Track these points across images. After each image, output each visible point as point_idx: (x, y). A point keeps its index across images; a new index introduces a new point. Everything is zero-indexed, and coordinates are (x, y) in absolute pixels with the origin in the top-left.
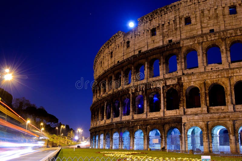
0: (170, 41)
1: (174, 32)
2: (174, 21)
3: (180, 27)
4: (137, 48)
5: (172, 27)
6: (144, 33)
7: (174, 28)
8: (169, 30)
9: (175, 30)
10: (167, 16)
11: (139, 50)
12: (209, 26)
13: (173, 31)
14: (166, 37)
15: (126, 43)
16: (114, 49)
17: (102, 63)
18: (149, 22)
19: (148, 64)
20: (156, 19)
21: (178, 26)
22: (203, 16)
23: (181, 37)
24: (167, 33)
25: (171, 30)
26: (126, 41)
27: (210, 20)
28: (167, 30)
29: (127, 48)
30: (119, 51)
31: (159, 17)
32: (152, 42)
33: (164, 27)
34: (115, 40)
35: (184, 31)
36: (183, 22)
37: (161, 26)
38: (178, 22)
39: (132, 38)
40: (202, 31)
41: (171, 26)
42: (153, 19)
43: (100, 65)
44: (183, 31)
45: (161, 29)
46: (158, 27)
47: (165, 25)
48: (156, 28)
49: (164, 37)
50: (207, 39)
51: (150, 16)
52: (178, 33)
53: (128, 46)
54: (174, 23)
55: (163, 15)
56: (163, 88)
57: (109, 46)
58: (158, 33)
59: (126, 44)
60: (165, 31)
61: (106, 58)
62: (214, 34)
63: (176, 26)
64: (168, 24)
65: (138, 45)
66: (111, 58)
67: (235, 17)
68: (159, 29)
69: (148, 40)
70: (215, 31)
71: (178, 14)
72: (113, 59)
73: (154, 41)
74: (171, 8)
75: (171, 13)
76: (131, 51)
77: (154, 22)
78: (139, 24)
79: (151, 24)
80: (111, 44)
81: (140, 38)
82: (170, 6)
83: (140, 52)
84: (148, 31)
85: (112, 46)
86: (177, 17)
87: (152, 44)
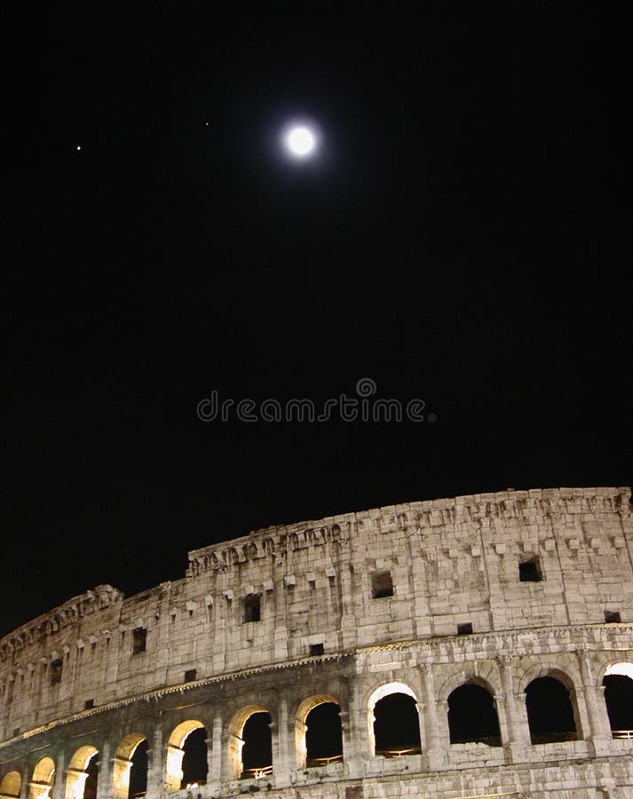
0: (317, 649)
1: (331, 619)
2: (331, 579)
3: (353, 604)
4: (178, 660)
5: (325, 600)
6: (210, 607)
7: (330, 603)
8: (311, 607)
9: (336, 610)
10: (304, 559)
11: (189, 668)
12: (454, 610)
13: (326, 613)
14: (298, 634)
15: (129, 633)
16: (73, 653)
18: (233, 569)
20: (261, 563)
21: (347, 599)
22: (436, 573)
24: (304, 620)
25: (320, 611)
26: (131, 627)
27: (458, 592)
28: (303, 608)
29: (135, 654)
30: (96, 662)
31: (274, 557)
32: (246, 644)
33: (292, 594)
34: (80, 617)
35: (368, 620)
36: (366, 587)
37: (281, 591)
38: (346, 583)
39: (157, 619)
40: (432, 626)
41: (319, 595)
42: (251, 561)
44: (364, 616)
45: (281, 600)
46: (269, 592)
47: (297, 590)
48: (261, 594)
49: (293, 631)
50: (450, 653)
51: (239, 550)
52: (347, 622)
53: (140, 648)
54: (332, 586)
55: (290, 554)
57: (45, 637)
58: (267, 613)
59: (130, 639)
60: (295, 609)
61: (27, 681)
62: (476, 642)
63: (341, 596)
64: (308, 587)
65: (184, 649)
66: (53, 684)
67: (536, 592)
68: (275, 600)
69: (229, 634)
70: (474, 629)
71: (345, 557)
72: (64, 691)
73: (251, 641)
74: (322, 531)
75: (320, 549)
76: (151, 669)
77: (253, 571)
78: (190, 573)
79: (240, 577)
80: (55, 629)
81: (194, 623)
82: (317, 525)
83: (190, 676)
84: (229, 601)
85: (62, 636)
86: (344, 567)
87: (246, 653)
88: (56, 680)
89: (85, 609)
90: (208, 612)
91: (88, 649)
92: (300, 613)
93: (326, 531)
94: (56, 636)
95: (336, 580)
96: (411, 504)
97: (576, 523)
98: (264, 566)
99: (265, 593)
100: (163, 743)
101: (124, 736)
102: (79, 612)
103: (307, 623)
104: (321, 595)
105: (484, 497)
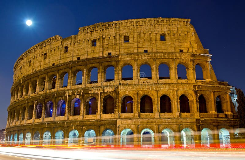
0: (110, 54)
1: (114, 47)
2: (114, 37)
3: (119, 43)
4: (76, 55)
6: (84, 42)
7: (113, 43)
8: (109, 43)
9: (115, 44)
10: (108, 31)
11: (78, 57)
12: (143, 46)
13: (112, 45)
14: (105, 50)
16: (49, 52)
17: (32, 62)
18: (90, 33)
19: (86, 71)
20: (97, 32)
22: (140, 37)
23: (119, 52)
24: (107, 46)
26: (64, 46)
27: (145, 42)
29: (65, 53)
30: (55, 54)
31: (100, 30)
32: (92, 52)
33: (104, 40)
36: (122, 39)
37: (102, 39)
38: (118, 38)
39: (71, 44)
40: (138, 50)
41: (111, 40)
42: (95, 31)
44: (122, 47)
45: (101, 41)
46: (99, 39)
47: (106, 39)
48: (97, 40)
49: (104, 49)
50: (142, 57)
51: (92, 28)
52: (117, 48)
53: (66, 51)
54: (114, 39)
55: (104, 30)
57: (42, 47)
58: (98, 44)
60: (105, 44)
61: (38, 58)
63: (116, 41)
64: (108, 39)
65: (77, 52)
67: (164, 43)
69: (88, 49)
70: (148, 51)
71: (118, 32)
72: (47, 61)
74: (113, 25)
75: (112, 29)
76: (69, 56)
77: (95, 34)
78: (79, 33)
79: (92, 35)
80: (45, 45)
81: (80, 46)
82: (112, 23)
83: (79, 59)
84: (89, 41)
85: (47, 47)
86: (118, 34)
87: (92, 54)
88: (45, 58)
91: (53, 51)
94: (45, 47)
96: (135, 19)
97: (176, 27)
102: (51, 42)
105: (154, 19)
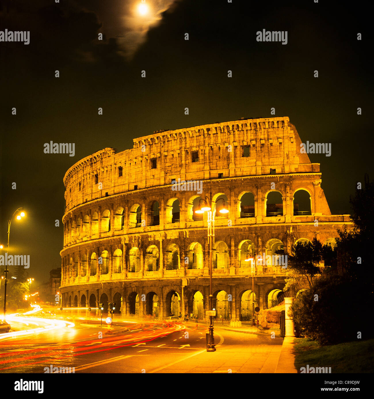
1: (179, 169)
2: (179, 154)
3: (186, 164)
4: (132, 181)
5: (177, 162)
6: (141, 161)
7: (178, 163)
8: (172, 164)
9: (180, 166)
10: (170, 145)
11: (135, 184)
12: (218, 168)
13: (177, 167)
14: (168, 175)
15: (117, 168)
16: (101, 173)
17: (82, 186)
18: (148, 147)
19: (146, 207)
20: (157, 145)
21: (183, 162)
22: (213, 153)
23: (186, 177)
24: (170, 169)
25: (175, 166)
26: (118, 166)
27: (220, 161)
28: (170, 165)
29: (119, 176)
30: (108, 178)
31: (161, 143)
32: (152, 177)
33: (166, 159)
34: (102, 159)
35: (190, 171)
36: (190, 157)
37: (163, 157)
38: (183, 156)
39: (125, 164)
40: (210, 174)
42: (154, 144)
43: (78, 188)
44: (189, 169)
45: (163, 161)
46: (159, 157)
47: (168, 157)
49: (166, 173)
51: (149, 140)
52: (183, 171)
53: (121, 174)
54: (179, 157)
55: (166, 142)
56: (162, 242)
57: (92, 163)
58: (158, 165)
59: (117, 170)
60: (167, 165)
61: (88, 181)
63: (181, 161)
64: (171, 157)
65: (134, 177)
66: (96, 184)
67: (247, 161)
68: (161, 161)
69: (147, 173)
70: (224, 175)
71: (183, 145)
72: (100, 186)
73: (154, 176)
74: (176, 134)
75: (176, 141)
76: (124, 183)
77: (154, 148)
78: (134, 146)
79: (150, 150)
80: (95, 161)
81: (136, 167)
82: (174, 132)
83: (136, 187)
84: (147, 160)
85: (98, 165)
86: (183, 149)
87: (152, 181)
88: (97, 182)
89: (103, 155)
90: (141, 163)
91: (105, 172)
92: (169, 166)
93: (177, 134)
94: (96, 164)
95: (180, 154)
96: (205, 125)
98: (158, 147)
99: (158, 158)
100: (128, 211)
101: (117, 207)
102: (102, 157)
103: (171, 171)
104: (175, 160)
105: (231, 123)
